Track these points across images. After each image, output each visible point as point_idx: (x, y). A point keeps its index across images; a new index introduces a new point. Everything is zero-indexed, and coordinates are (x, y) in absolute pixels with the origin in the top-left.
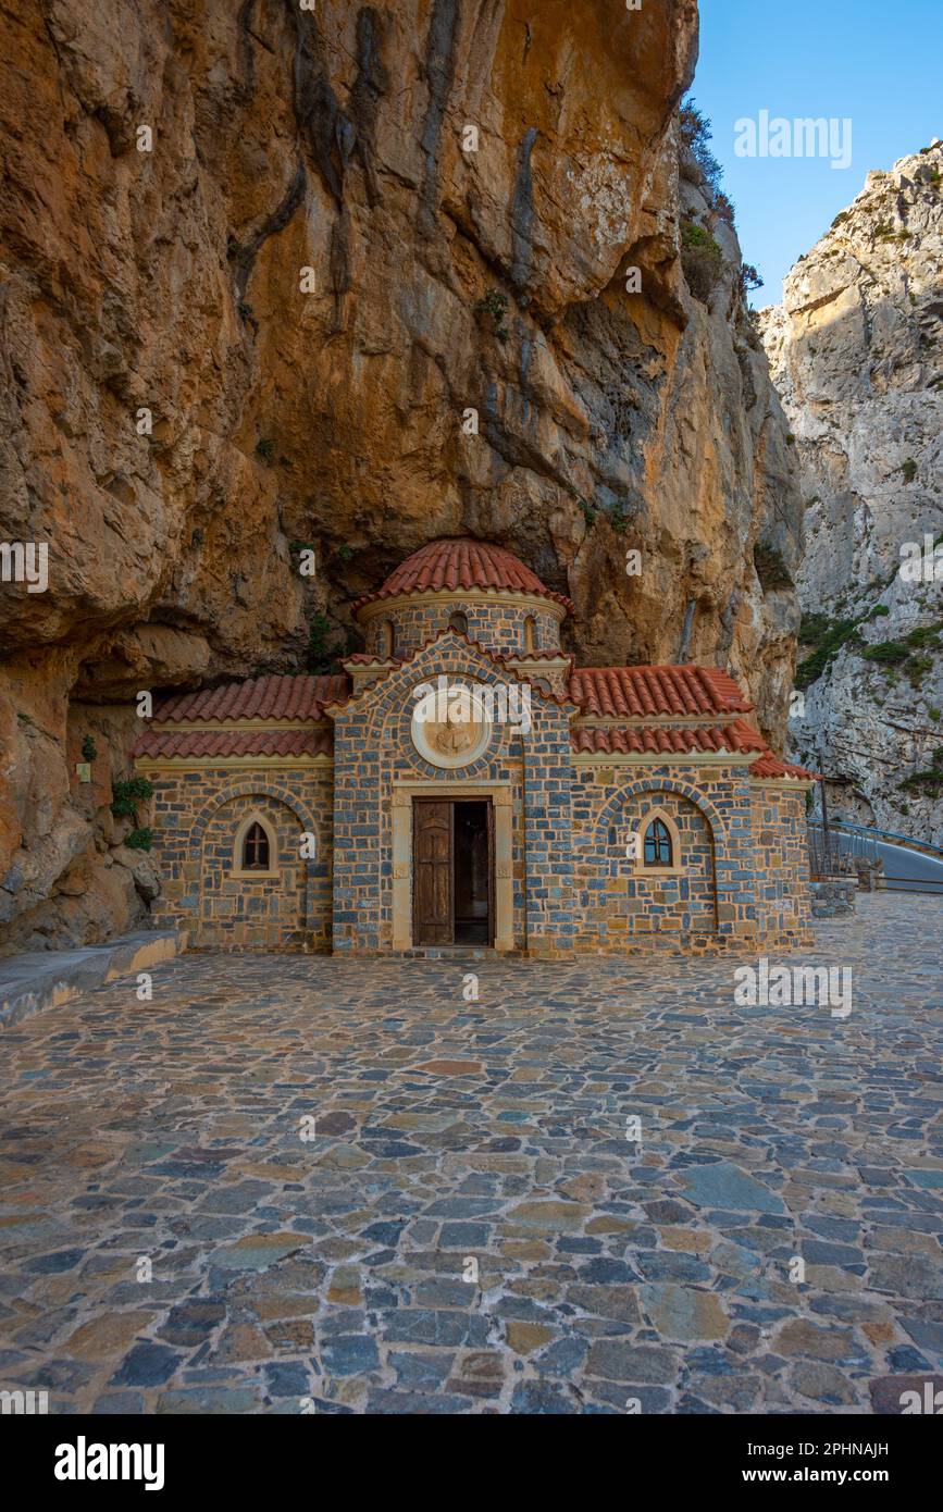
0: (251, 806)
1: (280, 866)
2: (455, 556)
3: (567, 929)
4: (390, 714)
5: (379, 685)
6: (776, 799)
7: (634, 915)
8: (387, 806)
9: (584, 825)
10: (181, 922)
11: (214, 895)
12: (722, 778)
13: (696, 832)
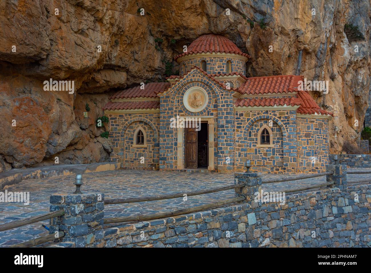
0: (139, 125)
1: (147, 143)
2: (206, 41)
3: (230, 164)
6: (313, 122)
7: (256, 160)
9: (240, 130)
10: (118, 160)
11: (128, 152)
12: (286, 114)
13: (278, 133)
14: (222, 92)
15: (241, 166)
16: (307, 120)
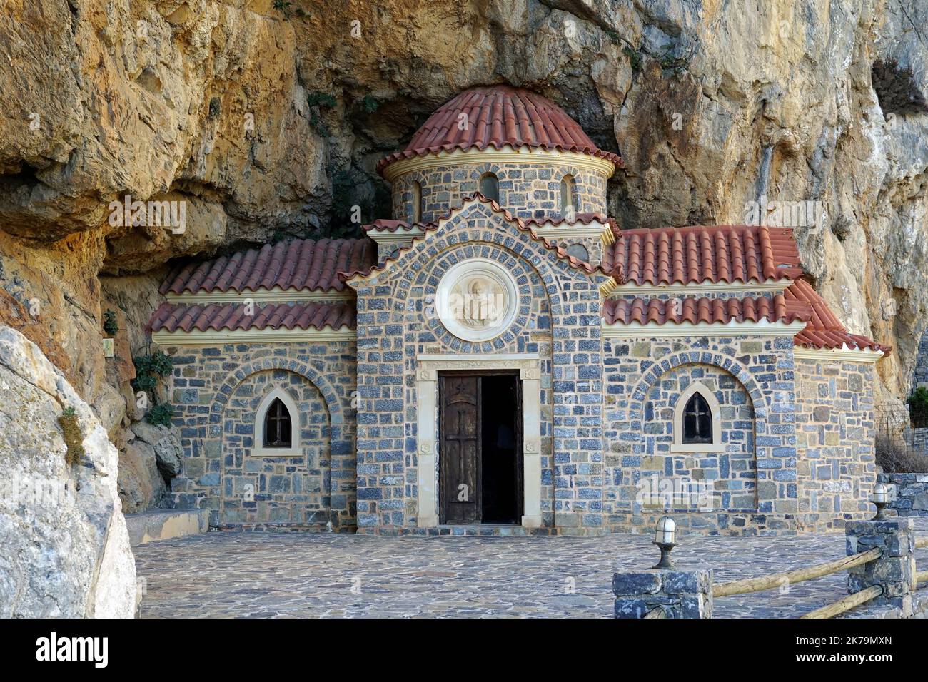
1: (303, 443)
2: (488, 110)
3: (595, 506)
4: (414, 285)
5: (403, 254)
6: (835, 372)
8: (411, 381)
9: (618, 400)
10: (203, 501)
11: (236, 474)
12: (763, 349)
13: (737, 407)
14: (565, 278)
15: (624, 512)
16: (818, 367)
